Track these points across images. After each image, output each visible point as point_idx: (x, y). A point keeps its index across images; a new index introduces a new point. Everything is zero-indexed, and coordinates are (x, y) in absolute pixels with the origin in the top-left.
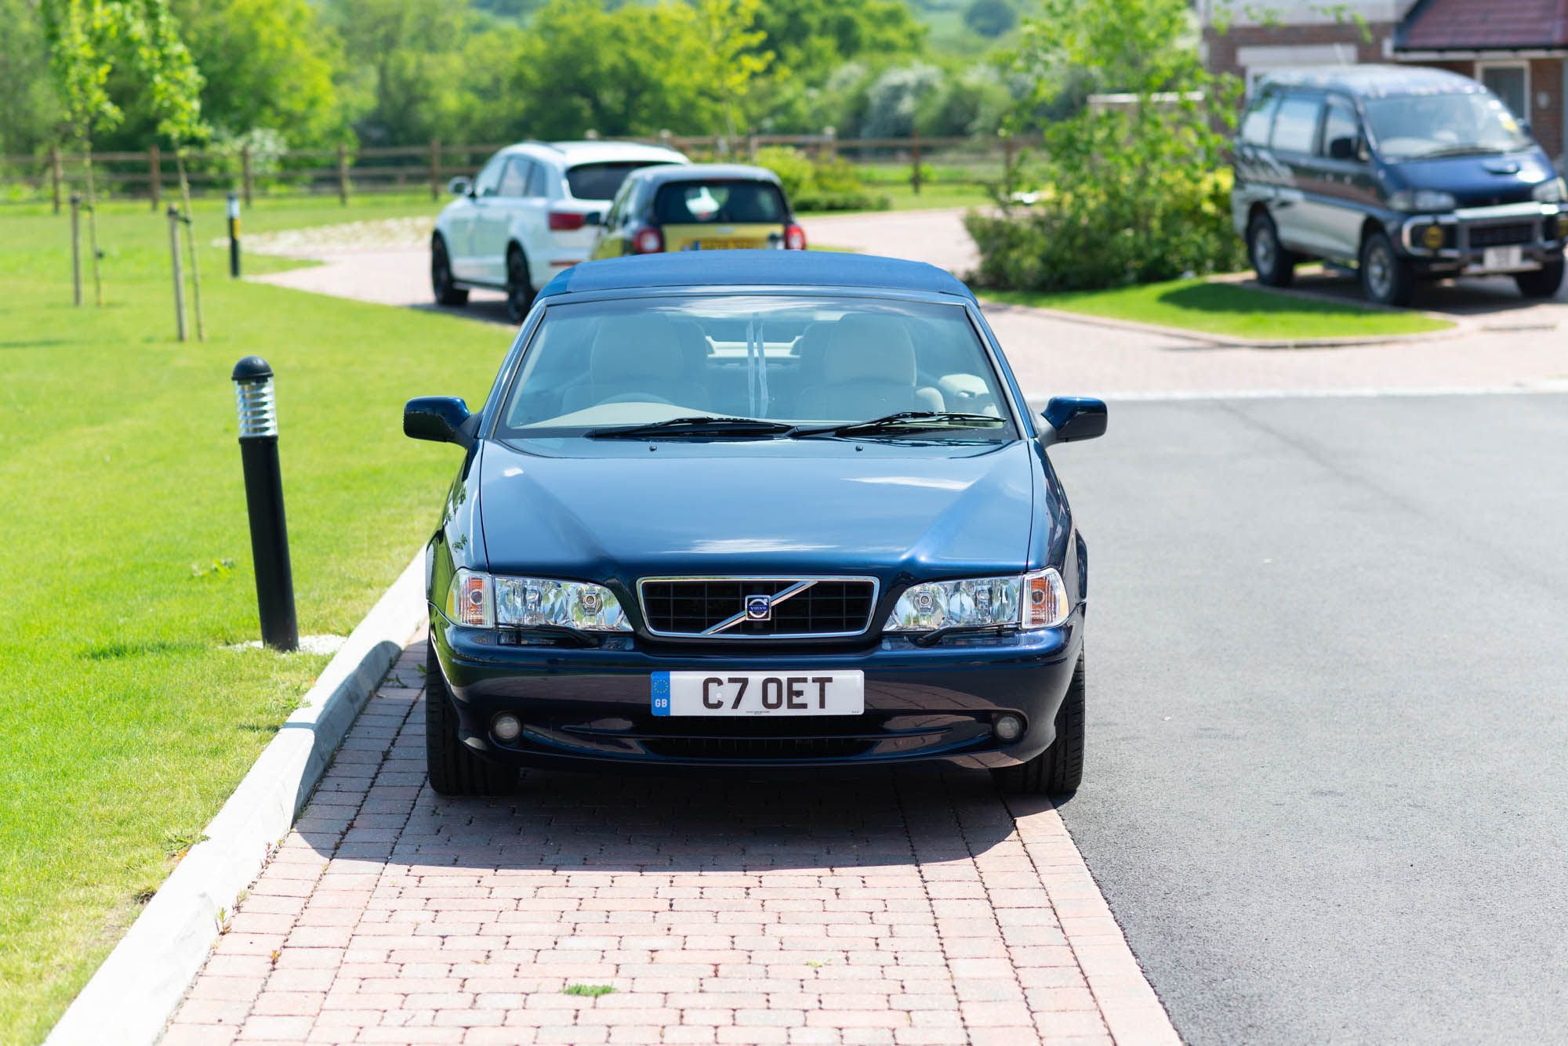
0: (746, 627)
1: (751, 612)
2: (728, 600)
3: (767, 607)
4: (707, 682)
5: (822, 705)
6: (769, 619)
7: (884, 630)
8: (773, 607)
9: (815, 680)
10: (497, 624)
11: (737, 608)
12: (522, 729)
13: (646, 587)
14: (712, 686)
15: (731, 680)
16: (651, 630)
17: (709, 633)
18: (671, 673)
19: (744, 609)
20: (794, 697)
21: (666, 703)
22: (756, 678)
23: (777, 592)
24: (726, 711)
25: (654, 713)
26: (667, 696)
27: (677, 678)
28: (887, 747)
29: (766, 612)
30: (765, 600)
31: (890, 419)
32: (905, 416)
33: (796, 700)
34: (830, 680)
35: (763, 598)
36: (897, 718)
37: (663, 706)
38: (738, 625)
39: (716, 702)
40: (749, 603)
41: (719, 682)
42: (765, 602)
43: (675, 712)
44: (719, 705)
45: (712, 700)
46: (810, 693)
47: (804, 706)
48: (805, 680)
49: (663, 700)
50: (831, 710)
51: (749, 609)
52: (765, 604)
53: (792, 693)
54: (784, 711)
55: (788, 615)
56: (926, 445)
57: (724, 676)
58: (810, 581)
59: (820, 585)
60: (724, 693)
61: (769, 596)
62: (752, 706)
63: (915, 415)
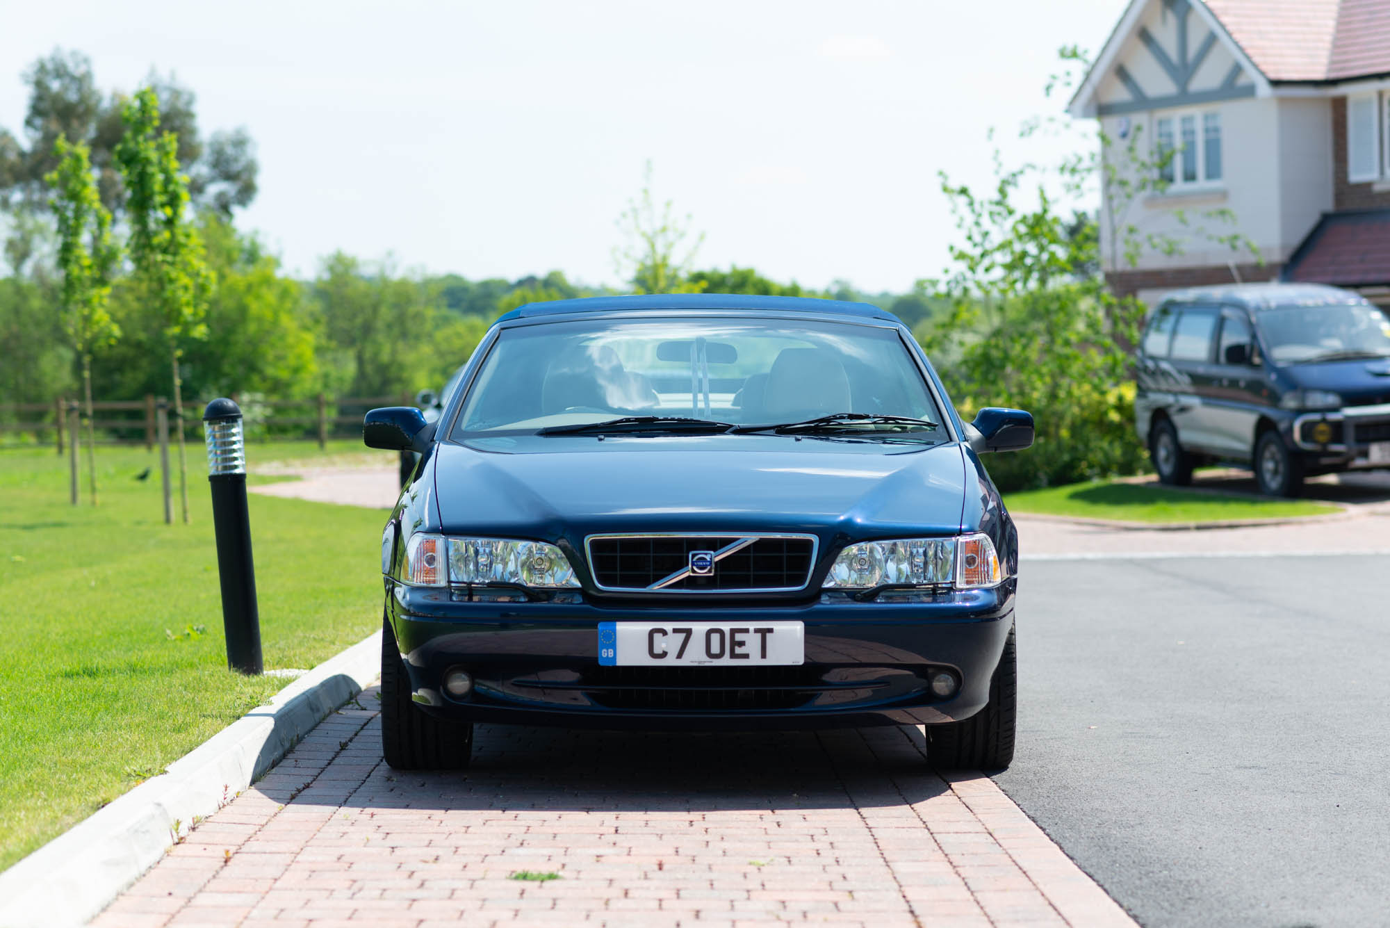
0: (690, 582)
1: (695, 568)
2: (673, 556)
3: (711, 562)
4: (652, 633)
5: (764, 656)
6: (712, 574)
7: (823, 587)
8: (716, 563)
9: (757, 631)
10: (450, 582)
11: (681, 564)
12: (473, 683)
13: (594, 544)
14: (657, 636)
15: (675, 631)
16: (600, 586)
17: (656, 588)
18: (618, 623)
19: (688, 565)
20: (736, 648)
21: (612, 653)
22: (700, 628)
23: (720, 548)
24: (671, 661)
25: (601, 663)
26: (613, 646)
27: (622, 627)
28: (826, 699)
29: (709, 567)
30: (709, 555)
31: (827, 420)
32: (842, 418)
33: (738, 650)
34: (771, 631)
35: (706, 554)
36: (836, 670)
37: (610, 656)
38: (683, 579)
39: (661, 652)
40: (692, 559)
41: (664, 633)
42: (708, 558)
43: (621, 662)
44: (664, 654)
45: (657, 650)
46: (752, 643)
47: (746, 656)
48: (747, 631)
49: (610, 650)
50: (771, 661)
51: (693, 565)
52: (709, 559)
53: (735, 643)
54: (726, 661)
55: (729, 572)
56: (862, 442)
57: (668, 626)
58: (752, 538)
59: (761, 541)
60: (669, 644)
61: (712, 552)
62: (695, 656)
63: (851, 417)
